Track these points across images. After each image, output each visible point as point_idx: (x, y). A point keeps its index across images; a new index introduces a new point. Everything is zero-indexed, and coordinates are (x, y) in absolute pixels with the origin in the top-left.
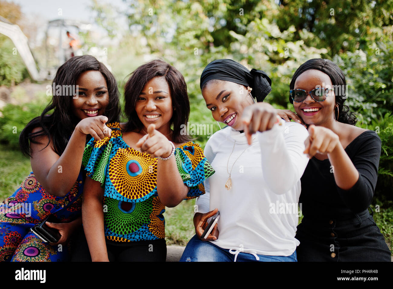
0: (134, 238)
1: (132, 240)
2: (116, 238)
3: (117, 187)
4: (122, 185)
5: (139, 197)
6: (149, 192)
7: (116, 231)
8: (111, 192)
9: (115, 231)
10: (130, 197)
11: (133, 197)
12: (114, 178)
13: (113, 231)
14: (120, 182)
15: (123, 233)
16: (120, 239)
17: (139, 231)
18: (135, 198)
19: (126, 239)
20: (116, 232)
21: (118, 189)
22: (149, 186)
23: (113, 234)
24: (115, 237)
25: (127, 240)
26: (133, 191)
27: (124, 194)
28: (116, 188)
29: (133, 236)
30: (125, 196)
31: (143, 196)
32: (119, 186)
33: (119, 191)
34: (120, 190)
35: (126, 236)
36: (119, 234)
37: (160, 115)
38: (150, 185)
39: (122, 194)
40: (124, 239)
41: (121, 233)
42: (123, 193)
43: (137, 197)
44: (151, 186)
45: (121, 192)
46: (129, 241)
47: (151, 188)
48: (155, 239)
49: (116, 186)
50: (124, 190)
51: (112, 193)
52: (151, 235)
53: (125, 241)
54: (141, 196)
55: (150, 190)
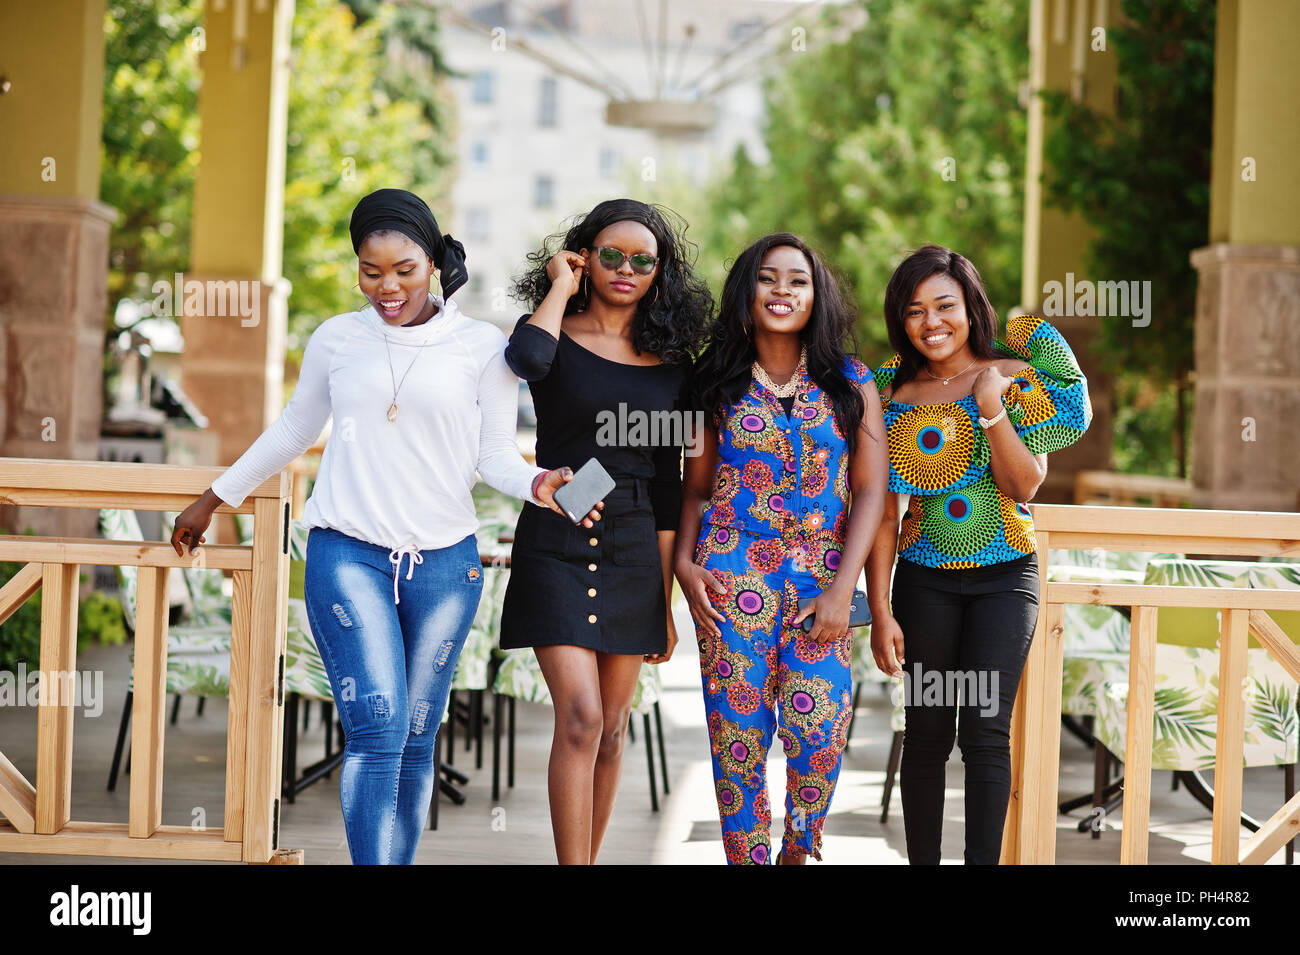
0: (984, 559)
1: (983, 563)
2: (957, 564)
3: (905, 475)
4: (912, 470)
5: (942, 487)
6: (957, 479)
7: (955, 553)
8: (895, 483)
9: (952, 554)
10: (927, 487)
11: (932, 486)
12: (898, 462)
13: (949, 554)
14: (909, 466)
15: (966, 553)
16: (963, 564)
17: (990, 546)
18: (936, 488)
19: (972, 563)
20: (954, 555)
21: (907, 478)
22: (957, 470)
23: (951, 559)
24: (954, 562)
25: (975, 564)
26: (932, 476)
27: (917, 484)
28: (903, 477)
29: (983, 556)
30: (920, 487)
31: (947, 485)
32: (908, 472)
33: (908, 481)
34: (910, 479)
35: (971, 558)
36: (960, 556)
37: (950, 334)
38: (958, 467)
39: (914, 484)
40: (969, 564)
41: (963, 554)
42: (915, 482)
43: (938, 486)
44: (959, 469)
45: (912, 482)
46: (978, 565)
47: (959, 473)
48: (1019, 557)
49: (902, 474)
50: (917, 478)
51: (898, 484)
52: (1013, 551)
53: (972, 566)
54: (944, 485)
55: (958, 476)
